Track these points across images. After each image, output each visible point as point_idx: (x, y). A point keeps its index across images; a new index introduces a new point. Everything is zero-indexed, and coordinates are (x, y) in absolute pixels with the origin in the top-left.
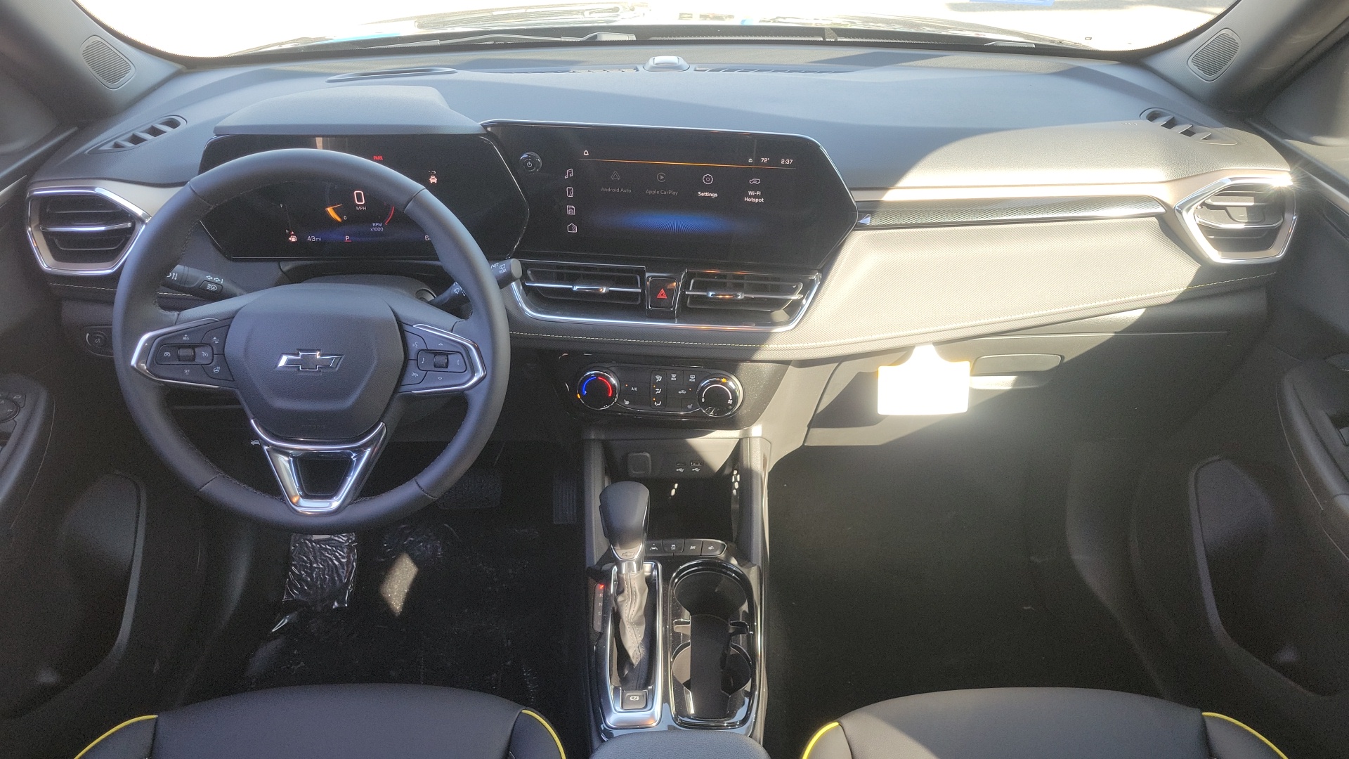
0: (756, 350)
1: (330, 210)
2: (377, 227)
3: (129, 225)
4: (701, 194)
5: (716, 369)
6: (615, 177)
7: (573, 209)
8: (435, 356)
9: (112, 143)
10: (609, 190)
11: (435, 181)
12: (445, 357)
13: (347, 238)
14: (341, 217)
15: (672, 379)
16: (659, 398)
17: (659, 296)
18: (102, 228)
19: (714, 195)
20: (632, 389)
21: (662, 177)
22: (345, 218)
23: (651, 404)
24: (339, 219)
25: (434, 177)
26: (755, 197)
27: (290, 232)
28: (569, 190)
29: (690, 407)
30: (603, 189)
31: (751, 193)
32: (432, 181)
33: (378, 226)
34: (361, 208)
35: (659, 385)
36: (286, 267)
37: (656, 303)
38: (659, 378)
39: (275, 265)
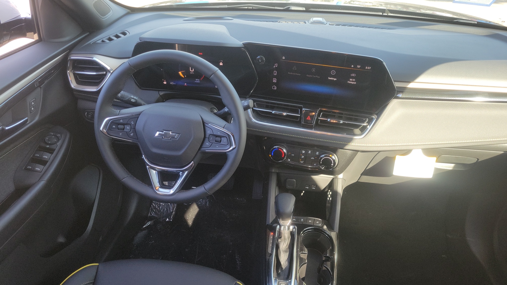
0: (346, 145)
1: (180, 73)
2: (197, 81)
3: (105, 73)
4: (329, 78)
5: (328, 150)
6: (295, 68)
7: (276, 80)
8: (216, 137)
9: (101, 40)
10: (291, 73)
11: (222, 64)
12: (220, 138)
13: (186, 84)
14: (184, 76)
15: (309, 152)
16: (302, 159)
17: (307, 118)
18: (95, 73)
19: (335, 79)
20: (292, 155)
21: (314, 70)
22: (186, 76)
23: (299, 162)
24: (183, 77)
25: (222, 63)
26: (352, 81)
27: (164, 80)
28: (275, 72)
29: (315, 164)
30: (289, 73)
31: (351, 80)
32: (221, 64)
33: (198, 80)
34: (192, 73)
35: (303, 154)
36: (161, 93)
37: (306, 121)
38: (304, 152)
39: (157, 92)
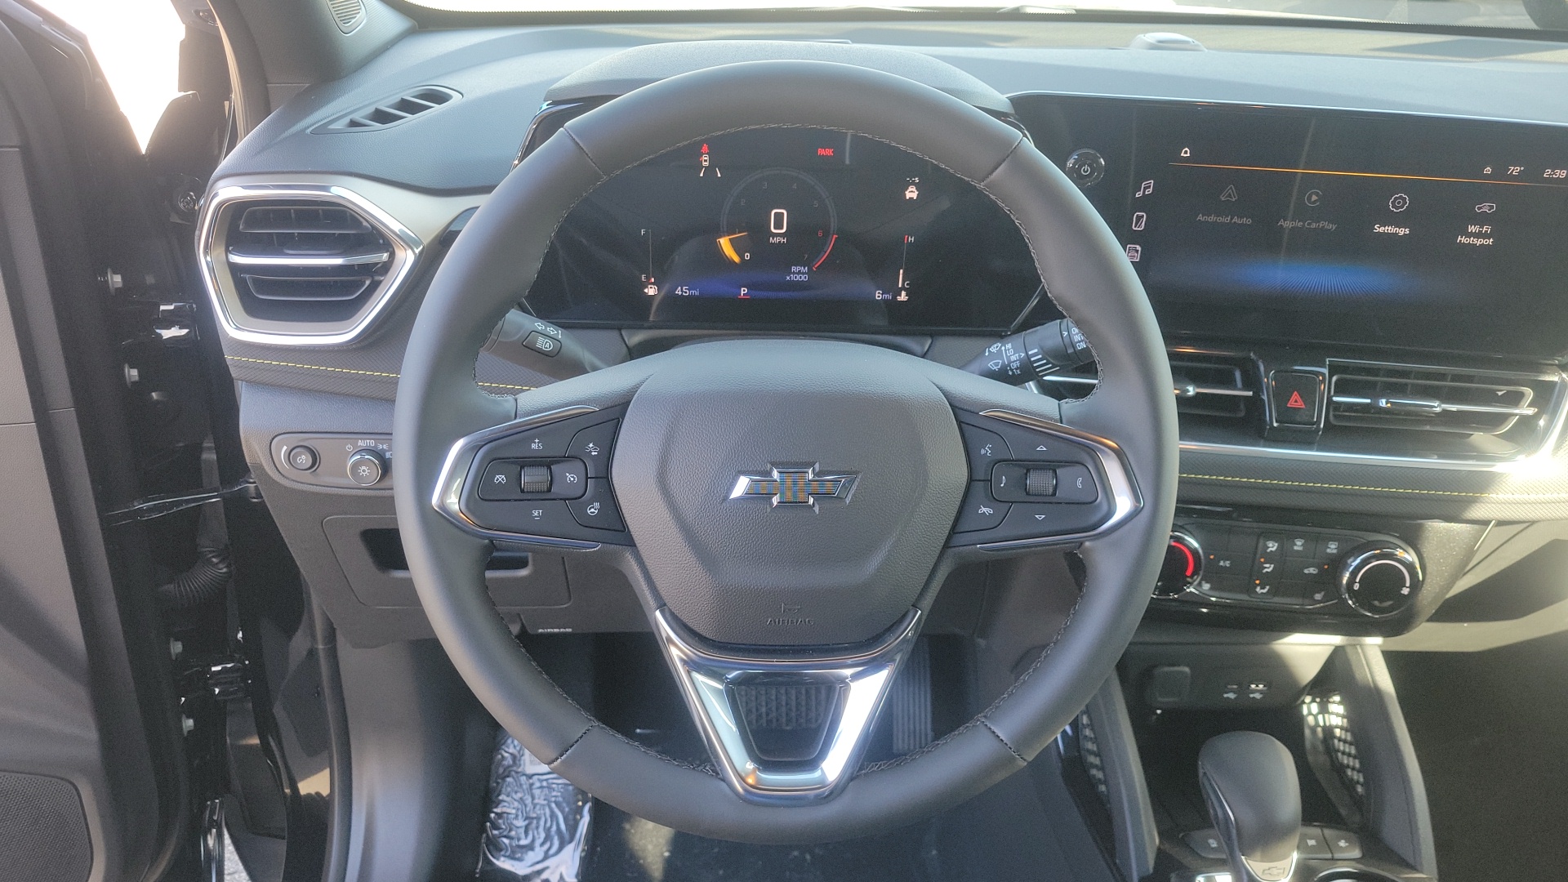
1: (725, 243)
2: (799, 274)
3: (385, 256)
4: (1379, 229)
5: (1375, 531)
6: (1230, 196)
7: (1137, 251)
9: (347, 120)
10: (1212, 218)
11: (914, 195)
13: (744, 291)
14: (741, 256)
15: (1296, 548)
16: (1266, 579)
17: (1291, 404)
18: (338, 261)
19: (1402, 231)
20: (1222, 563)
21: (1314, 198)
22: (747, 256)
23: (1250, 590)
24: (736, 259)
25: (914, 189)
26: (1478, 235)
27: (648, 278)
28: (1139, 218)
29: (1318, 597)
30: (1200, 217)
31: (1472, 229)
32: (908, 195)
33: (799, 272)
34: (776, 240)
35: (1270, 558)
36: (636, 338)
37: (1285, 415)
38: (1272, 546)
39: (614, 334)
